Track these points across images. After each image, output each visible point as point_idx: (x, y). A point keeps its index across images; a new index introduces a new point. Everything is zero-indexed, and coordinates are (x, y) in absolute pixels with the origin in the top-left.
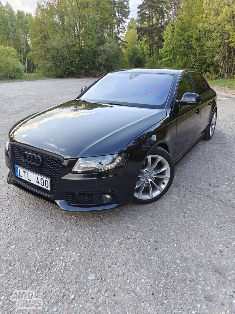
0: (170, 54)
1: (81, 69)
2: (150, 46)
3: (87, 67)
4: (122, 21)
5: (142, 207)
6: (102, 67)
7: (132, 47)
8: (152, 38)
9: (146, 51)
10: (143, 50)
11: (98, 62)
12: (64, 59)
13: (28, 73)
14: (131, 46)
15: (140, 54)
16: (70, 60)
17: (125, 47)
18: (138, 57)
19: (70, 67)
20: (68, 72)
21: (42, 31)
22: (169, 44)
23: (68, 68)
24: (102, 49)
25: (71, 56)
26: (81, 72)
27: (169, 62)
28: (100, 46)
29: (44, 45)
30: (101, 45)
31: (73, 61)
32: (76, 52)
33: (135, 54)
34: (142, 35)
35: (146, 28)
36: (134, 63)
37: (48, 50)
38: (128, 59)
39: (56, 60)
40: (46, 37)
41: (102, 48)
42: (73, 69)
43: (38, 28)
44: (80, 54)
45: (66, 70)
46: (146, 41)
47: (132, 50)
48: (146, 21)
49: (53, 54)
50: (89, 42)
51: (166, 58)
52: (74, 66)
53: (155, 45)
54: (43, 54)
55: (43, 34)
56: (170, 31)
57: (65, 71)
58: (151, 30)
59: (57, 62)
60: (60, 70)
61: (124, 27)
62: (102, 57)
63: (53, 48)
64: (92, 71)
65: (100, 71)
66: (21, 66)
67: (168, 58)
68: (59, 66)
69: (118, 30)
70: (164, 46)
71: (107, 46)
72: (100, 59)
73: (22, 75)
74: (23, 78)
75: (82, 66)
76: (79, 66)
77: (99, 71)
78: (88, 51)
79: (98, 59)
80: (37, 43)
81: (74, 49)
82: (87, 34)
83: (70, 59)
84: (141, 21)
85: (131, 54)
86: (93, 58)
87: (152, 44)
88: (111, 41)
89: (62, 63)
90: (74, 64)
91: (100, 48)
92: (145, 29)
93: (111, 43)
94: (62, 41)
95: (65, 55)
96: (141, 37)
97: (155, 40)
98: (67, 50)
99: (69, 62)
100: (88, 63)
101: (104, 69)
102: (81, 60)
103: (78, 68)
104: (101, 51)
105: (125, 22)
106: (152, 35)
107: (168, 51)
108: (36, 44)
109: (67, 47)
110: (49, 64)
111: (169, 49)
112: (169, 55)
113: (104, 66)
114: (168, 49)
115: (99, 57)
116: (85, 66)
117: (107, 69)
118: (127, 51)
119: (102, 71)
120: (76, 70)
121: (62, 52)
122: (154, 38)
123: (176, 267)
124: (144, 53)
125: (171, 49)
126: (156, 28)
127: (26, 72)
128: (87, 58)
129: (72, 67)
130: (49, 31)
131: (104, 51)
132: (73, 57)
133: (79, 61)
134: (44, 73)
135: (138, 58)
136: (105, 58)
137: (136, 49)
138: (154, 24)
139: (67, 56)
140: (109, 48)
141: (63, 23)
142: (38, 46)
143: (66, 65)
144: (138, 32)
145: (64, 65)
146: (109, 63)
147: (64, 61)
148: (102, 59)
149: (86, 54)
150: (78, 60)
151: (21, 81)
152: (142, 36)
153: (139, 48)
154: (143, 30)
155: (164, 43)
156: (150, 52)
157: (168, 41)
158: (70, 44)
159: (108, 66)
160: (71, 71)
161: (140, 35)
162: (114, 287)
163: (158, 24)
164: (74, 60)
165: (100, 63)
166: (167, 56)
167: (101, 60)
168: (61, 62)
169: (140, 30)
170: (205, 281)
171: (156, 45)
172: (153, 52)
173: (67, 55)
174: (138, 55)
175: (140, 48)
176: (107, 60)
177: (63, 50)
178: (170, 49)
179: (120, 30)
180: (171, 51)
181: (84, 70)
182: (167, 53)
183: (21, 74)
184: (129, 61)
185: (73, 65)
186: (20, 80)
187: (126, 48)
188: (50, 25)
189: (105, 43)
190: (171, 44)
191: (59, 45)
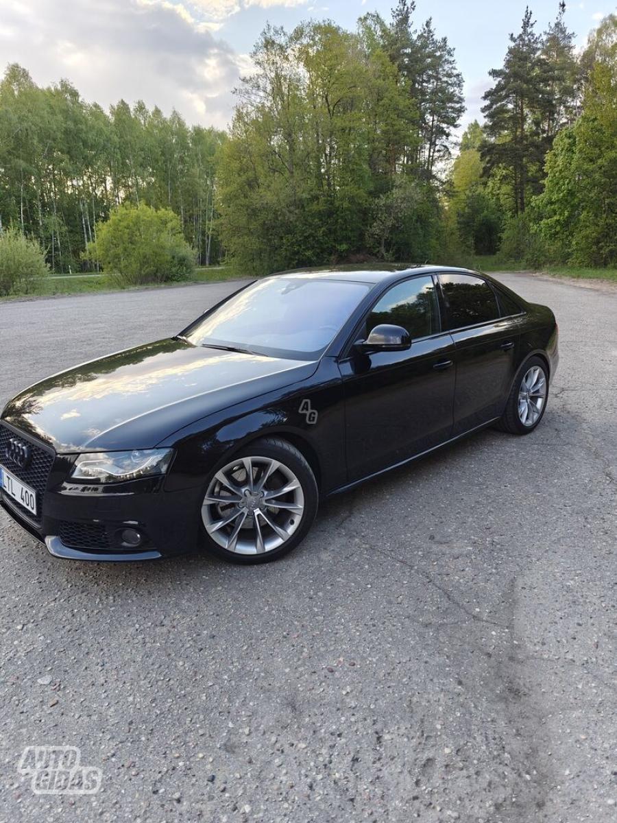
0: (560, 208)
1: (330, 254)
2: (515, 189)
3: (344, 247)
4: (442, 132)
5: (236, 571)
6: (383, 247)
7: (470, 194)
8: (522, 169)
9: (507, 202)
10: (498, 199)
11: (373, 235)
12: (289, 232)
13: (210, 264)
14: (467, 192)
15: (490, 210)
16: (303, 233)
17: (450, 193)
18: (486, 216)
19: (303, 249)
20: (297, 261)
21: (242, 170)
22: (557, 184)
23: (297, 253)
24: (382, 203)
25: (306, 225)
26: (328, 260)
27: (558, 228)
28: (379, 197)
29: (246, 201)
30: (381, 196)
31: (311, 235)
32: (320, 214)
33: (476, 211)
34: (493, 163)
35: (504, 145)
36: (473, 232)
37: (253, 213)
38: (458, 223)
39: (271, 235)
40: (252, 184)
41: (382, 201)
42: (309, 253)
43: (235, 165)
44: (329, 217)
45: (292, 257)
46: (505, 178)
47: (468, 201)
48: (507, 129)
49: (264, 222)
50: (351, 189)
51: (551, 218)
52: (313, 248)
53: (529, 187)
54: (243, 221)
55: (244, 178)
56: (562, 149)
57: (291, 259)
58: (517, 149)
59: (274, 239)
60: (278, 258)
61: (445, 147)
62: (383, 223)
63: (266, 208)
64: (358, 256)
65: (375, 255)
66: (190, 252)
67: (556, 218)
68: (276, 249)
69: (431, 154)
70: (546, 190)
71: (394, 196)
72: (376, 228)
73: (189, 270)
74: (190, 279)
75: (332, 245)
76: (325, 246)
77: (374, 257)
78: (348, 209)
79: (371, 227)
80: (231, 199)
81: (315, 207)
82: (347, 172)
83: (304, 231)
84: (493, 129)
85: (467, 210)
86: (360, 225)
87: (521, 183)
88: (406, 183)
89: (284, 241)
90: (312, 243)
91: (377, 201)
92: (501, 147)
93: (405, 188)
94: (288, 191)
95: (291, 222)
96: (490, 168)
97: (530, 174)
98: (297, 211)
99: (301, 239)
100: (347, 239)
101: (387, 251)
102: (330, 232)
103: (323, 251)
104: (381, 209)
105: (448, 135)
106: (520, 162)
107: (558, 200)
108: (228, 199)
109: (300, 204)
110: (254, 243)
111: (558, 197)
112: (560, 210)
113: (388, 245)
114: (555, 197)
115: (375, 224)
116: (340, 244)
117: (394, 250)
118: (456, 203)
119: (383, 255)
120: (317, 255)
121: (284, 215)
122: (526, 167)
123: (214, 685)
124: (501, 206)
125: (564, 196)
126: (533, 144)
127: (207, 262)
128: (344, 227)
129: (308, 249)
130: (259, 169)
131: (388, 208)
132: (310, 225)
133: (325, 234)
134: (242, 265)
135: (483, 220)
136: (389, 224)
137: (480, 198)
138: (528, 134)
139: (298, 223)
140: (399, 201)
141: (292, 149)
142: (231, 205)
143: (292, 244)
144: (483, 156)
145: (288, 246)
146: (401, 236)
147: (290, 236)
148: (381, 227)
149: (342, 218)
150: (324, 232)
151: (186, 285)
152: (493, 165)
153: (488, 195)
154: (496, 152)
155: (546, 182)
156: (516, 202)
157: (555, 176)
158: (305, 195)
159: (397, 243)
160: (304, 258)
161: (488, 163)
162: (71, 701)
163: (537, 134)
164: (313, 232)
165: (376, 236)
166: (555, 214)
167: (379, 229)
168: (281, 238)
169: (488, 151)
170: (250, 718)
171: (533, 187)
172: (522, 204)
173: (296, 221)
174: (486, 212)
175: (493, 194)
176: (394, 229)
177: (287, 212)
178: (561, 195)
179: (437, 154)
180: (564, 202)
181: (336, 256)
182: (552, 207)
183: (187, 269)
184: (459, 229)
185: (309, 246)
186: (183, 283)
187: (453, 196)
188: (261, 156)
189: (392, 189)
190: (564, 184)
191: (278, 200)
